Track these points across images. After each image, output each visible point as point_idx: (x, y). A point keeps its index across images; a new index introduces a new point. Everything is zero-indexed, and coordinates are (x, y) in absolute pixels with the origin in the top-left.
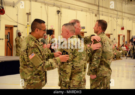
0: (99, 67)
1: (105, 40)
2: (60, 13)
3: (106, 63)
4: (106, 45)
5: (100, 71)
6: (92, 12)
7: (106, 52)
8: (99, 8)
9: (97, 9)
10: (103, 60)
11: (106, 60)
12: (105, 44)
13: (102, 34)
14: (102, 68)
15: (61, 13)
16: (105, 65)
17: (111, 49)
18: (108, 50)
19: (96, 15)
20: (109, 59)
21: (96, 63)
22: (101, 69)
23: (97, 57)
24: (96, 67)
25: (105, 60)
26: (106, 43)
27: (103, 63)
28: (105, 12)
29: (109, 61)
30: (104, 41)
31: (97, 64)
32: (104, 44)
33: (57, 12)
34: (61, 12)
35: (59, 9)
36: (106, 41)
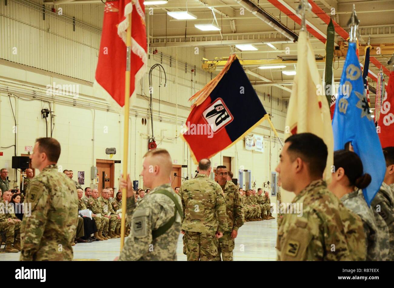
0: (43, 244)
1: (56, 183)
2: (49, 115)
3: (61, 235)
4: (59, 193)
5: (45, 254)
6: (135, 113)
7: (61, 209)
8: (151, 105)
9: (147, 107)
10: (54, 227)
11: (61, 227)
12: (56, 190)
13: (50, 169)
14: (50, 247)
15: (52, 117)
16: (57, 238)
17: (71, 203)
18: (63, 204)
19: (144, 121)
20: (69, 226)
21: (34, 236)
22: (47, 249)
23: (36, 221)
24: (35, 244)
25: (57, 227)
26: (58, 188)
27: (53, 234)
28: (168, 114)
29: (67, 228)
30: (55, 186)
31: (36, 238)
32: (53, 192)
33: (42, 112)
34: (52, 113)
35: (46, 106)
36: (60, 184)
